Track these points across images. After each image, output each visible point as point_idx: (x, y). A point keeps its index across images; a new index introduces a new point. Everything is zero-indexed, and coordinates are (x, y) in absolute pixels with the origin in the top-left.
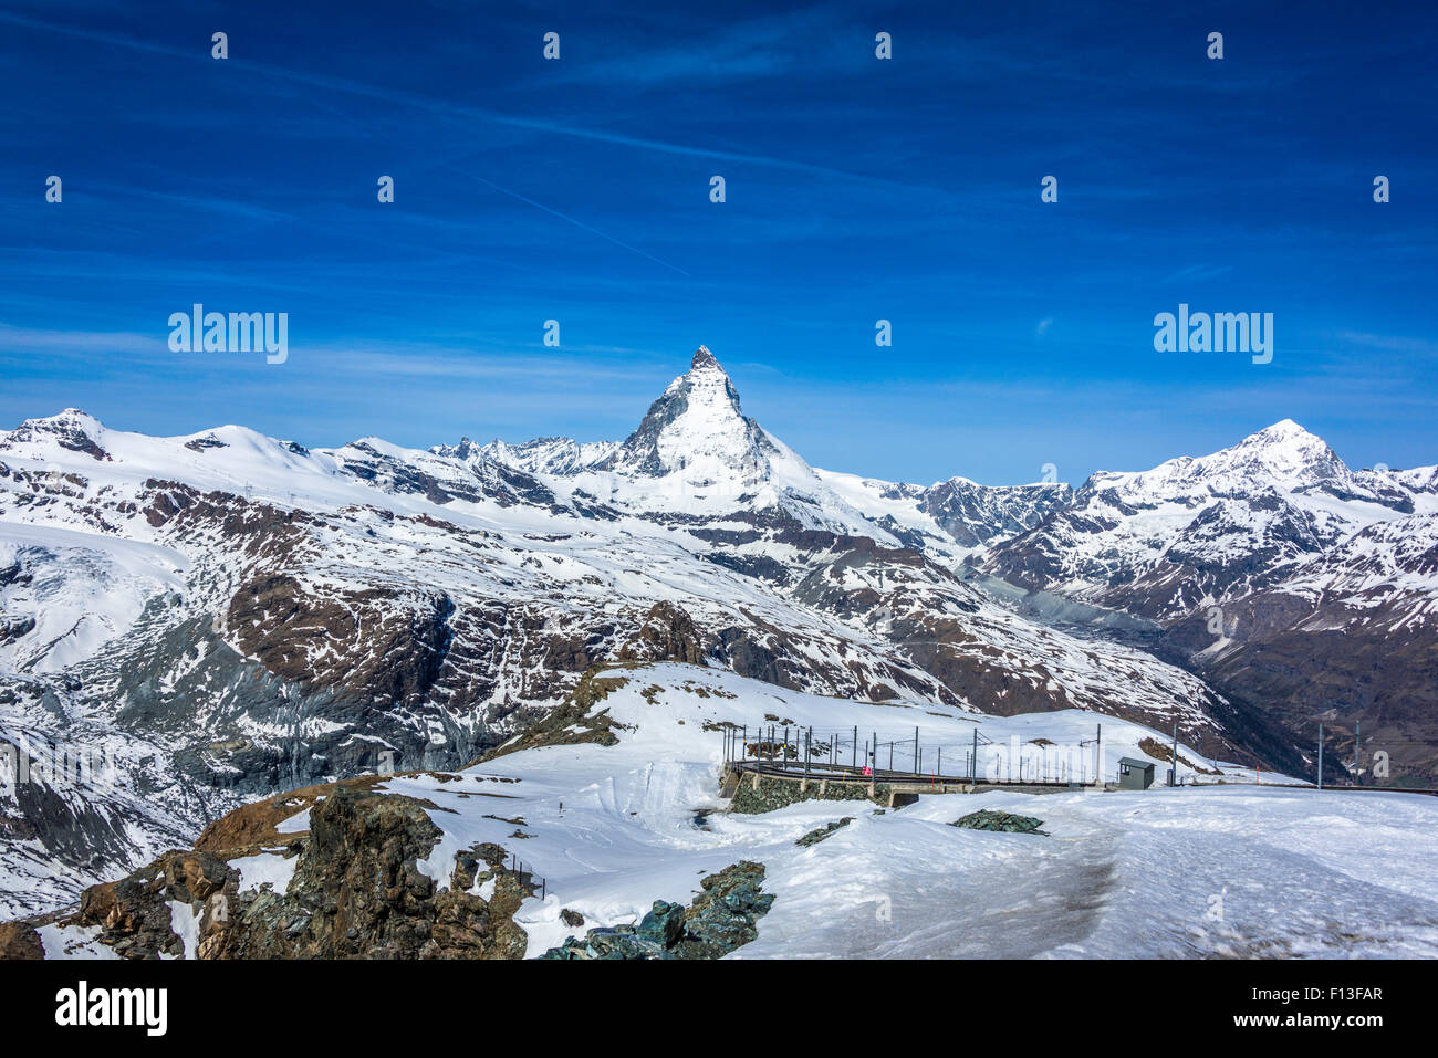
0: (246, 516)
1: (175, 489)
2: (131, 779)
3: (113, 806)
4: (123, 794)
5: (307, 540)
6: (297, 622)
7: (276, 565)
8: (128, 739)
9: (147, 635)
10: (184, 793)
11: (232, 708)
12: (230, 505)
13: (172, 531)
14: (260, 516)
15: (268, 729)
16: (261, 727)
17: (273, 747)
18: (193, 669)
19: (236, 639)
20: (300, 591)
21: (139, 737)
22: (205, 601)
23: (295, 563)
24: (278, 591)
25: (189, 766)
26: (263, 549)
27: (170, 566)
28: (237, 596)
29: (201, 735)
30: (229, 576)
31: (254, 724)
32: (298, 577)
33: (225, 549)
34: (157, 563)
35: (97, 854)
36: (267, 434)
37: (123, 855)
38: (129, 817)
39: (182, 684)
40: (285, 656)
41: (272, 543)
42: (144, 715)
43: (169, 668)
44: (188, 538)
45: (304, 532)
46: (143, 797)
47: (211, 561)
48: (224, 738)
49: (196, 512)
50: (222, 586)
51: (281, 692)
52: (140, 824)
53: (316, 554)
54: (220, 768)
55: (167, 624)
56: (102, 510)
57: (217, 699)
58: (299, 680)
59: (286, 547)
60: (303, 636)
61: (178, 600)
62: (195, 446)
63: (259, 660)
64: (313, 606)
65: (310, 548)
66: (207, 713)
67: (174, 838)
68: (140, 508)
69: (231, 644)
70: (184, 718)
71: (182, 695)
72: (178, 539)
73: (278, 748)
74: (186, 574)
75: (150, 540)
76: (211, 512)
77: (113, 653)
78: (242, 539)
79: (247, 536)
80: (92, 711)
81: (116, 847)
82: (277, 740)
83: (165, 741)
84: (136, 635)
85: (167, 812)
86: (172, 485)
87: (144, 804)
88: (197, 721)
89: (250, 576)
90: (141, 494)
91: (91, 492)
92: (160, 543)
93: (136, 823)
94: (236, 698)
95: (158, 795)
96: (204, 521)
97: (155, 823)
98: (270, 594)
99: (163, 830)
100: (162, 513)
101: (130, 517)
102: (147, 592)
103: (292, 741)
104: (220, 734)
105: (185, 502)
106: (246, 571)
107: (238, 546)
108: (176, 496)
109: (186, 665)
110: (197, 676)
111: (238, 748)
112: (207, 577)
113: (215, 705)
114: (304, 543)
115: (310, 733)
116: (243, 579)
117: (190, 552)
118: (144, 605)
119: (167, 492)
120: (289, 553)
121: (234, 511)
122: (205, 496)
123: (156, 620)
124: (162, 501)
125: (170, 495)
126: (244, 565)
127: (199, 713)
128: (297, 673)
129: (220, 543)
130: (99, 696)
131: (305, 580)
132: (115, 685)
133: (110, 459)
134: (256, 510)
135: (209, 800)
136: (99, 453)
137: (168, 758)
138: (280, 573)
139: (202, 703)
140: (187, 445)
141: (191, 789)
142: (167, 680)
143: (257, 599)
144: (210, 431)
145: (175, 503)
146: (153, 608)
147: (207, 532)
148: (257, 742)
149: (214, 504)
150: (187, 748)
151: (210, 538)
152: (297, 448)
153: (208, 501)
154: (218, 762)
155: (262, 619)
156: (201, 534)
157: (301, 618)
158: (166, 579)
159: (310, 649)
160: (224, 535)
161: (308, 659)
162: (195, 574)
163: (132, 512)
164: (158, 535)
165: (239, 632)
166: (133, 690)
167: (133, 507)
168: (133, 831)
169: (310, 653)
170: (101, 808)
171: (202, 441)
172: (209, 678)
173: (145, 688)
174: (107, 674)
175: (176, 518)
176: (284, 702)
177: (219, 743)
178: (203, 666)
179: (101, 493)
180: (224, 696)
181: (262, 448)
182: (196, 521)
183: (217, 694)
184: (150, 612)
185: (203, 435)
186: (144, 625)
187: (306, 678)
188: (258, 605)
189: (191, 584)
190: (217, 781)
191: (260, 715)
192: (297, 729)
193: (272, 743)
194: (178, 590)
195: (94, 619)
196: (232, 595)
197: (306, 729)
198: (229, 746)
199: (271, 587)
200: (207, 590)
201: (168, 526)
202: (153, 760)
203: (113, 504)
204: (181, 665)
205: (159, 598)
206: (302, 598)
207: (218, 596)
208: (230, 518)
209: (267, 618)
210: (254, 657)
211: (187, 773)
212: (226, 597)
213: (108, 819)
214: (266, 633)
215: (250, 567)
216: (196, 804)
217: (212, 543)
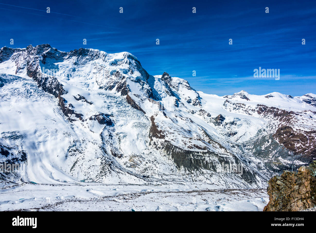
0: (279, 112)
1: (263, 106)
2: (256, 166)
3: (253, 171)
4: (255, 169)
5: (294, 118)
6: (292, 137)
7: (287, 124)
8: (256, 158)
9: (258, 137)
10: (267, 172)
11: (277, 155)
12: (275, 110)
13: (263, 115)
14: (282, 113)
15: (286, 161)
16: (284, 160)
17: (287, 165)
18: (268, 145)
19: (278, 140)
20: (293, 130)
21: (258, 158)
22: (270, 131)
23: (291, 123)
24: (287, 130)
25: (268, 166)
26: (283, 120)
27: (263, 123)
28: (277, 130)
29: (271, 160)
30: (275, 126)
31: (282, 159)
32: (292, 127)
33: (274, 120)
34: (260, 122)
35: (250, 180)
36: (283, 94)
37: (256, 182)
38: (256, 174)
39: (266, 148)
40: (289, 145)
41: (285, 119)
42: (258, 154)
43: (263, 144)
44: (266, 117)
45: (293, 116)
46: (259, 170)
47: (271, 122)
48: (276, 161)
49: (268, 111)
50: (274, 128)
51: (289, 153)
52: (259, 176)
53: (296, 122)
54: (275, 168)
55: (262, 135)
56: (249, 111)
57: (274, 152)
58: (293, 151)
59: (289, 120)
60: (294, 141)
61: (264, 130)
62: (267, 97)
63: (283, 145)
64: (296, 134)
65: (295, 120)
66: (272, 155)
67: (266, 181)
68: (256, 110)
69: (277, 141)
70: (267, 155)
71: (266, 151)
72: (264, 117)
73: (288, 166)
74: (266, 125)
75: (258, 117)
76: (271, 111)
77: (252, 140)
78: (278, 117)
79: (279, 117)
80: (248, 151)
81: (254, 180)
82: (288, 164)
83: (263, 160)
84: (256, 137)
85: (264, 175)
86: (262, 105)
87: (259, 172)
88: (270, 157)
89: (280, 126)
90: (256, 107)
91: (246, 107)
92: (260, 118)
93: (258, 176)
94: (278, 153)
95: (262, 171)
96: (269, 113)
97: (262, 177)
98: (285, 130)
99: (263, 178)
100: (260, 112)
101: (254, 112)
102: (258, 128)
103: (292, 165)
104: (275, 160)
105: (265, 109)
106: (279, 125)
107: (277, 119)
108: (263, 108)
109: (267, 144)
110: (269, 147)
111: (279, 164)
112: (270, 126)
113: (273, 154)
114: (293, 119)
115: (296, 164)
116: (279, 126)
117: (267, 120)
118: (258, 131)
119: (261, 107)
120: (290, 121)
121: (276, 111)
122: (270, 108)
123: (260, 134)
124: (260, 109)
125: (262, 108)
126: (279, 123)
127: (270, 155)
128: (292, 149)
129: (273, 118)
130: (250, 148)
131: (294, 128)
132: (253, 147)
133: (250, 100)
134: (281, 111)
135: (273, 174)
136: (248, 99)
137: (264, 163)
138: (288, 126)
139: (270, 153)
140: (265, 97)
141: (269, 171)
142: (263, 147)
143: (282, 131)
144: (270, 93)
145: (263, 109)
146: (259, 131)
147: (270, 116)
148: (283, 164)
149: (272, 110)
150: (268, 162)
151: (271, 117)
152: (290, 97)
153: (270, 109)
154: (275, 166)
155: (284, 136)
156: (269, 116)
157: (293, 136)
158: (262, 125)
159: (296, 144)
160: (274, 117)
161: (295, 146)
162: (268, 125)
163: (254, 111)
164: (260, 116)
165: (278, 138)
166: (256, 148)
167: (254, 110)
168: (257, 177)
169: (296, 145)
170: (251, 171)
171: (268, 96)
172: (272, 148)
173: (258, 148)
174: (251, 144)
175: (263, 113)
176: (289, 155)
177: (275, 162)
178: (270, 145)
179: (248, 107)
180: (275, 152)
181: (282, 97)
182: (268, 113)
183: (274, 151)
184: (259, 132)
185: (269, 94)
186: (258, 135)
187: (295, 151)
188: (282, 133)
189: (267, 127)
190: (274, 170)
191: (284, 157)
192: (293, 162)
193: (287, 164)
194: (264, 128)
195: (248, 133)
196: (276, 130)
197: (295, 163)
198: (277, 163)
199: (285, 129)
200: (271, 128)
201: (262, 114)
202: (261, 163)
203: (251, 109)
204: (266, 144)
205: (261, 129)
206: (293, 132)
207: (273, 130)
208: (275, 113)
209: (285, 136)
210: (282, 144)
211: (268, 167)
212: (275, 130)
213: (253, 174)
214: (285, 139)
215: (280, 124)
216: (270, 174)
217: (271, 118)
